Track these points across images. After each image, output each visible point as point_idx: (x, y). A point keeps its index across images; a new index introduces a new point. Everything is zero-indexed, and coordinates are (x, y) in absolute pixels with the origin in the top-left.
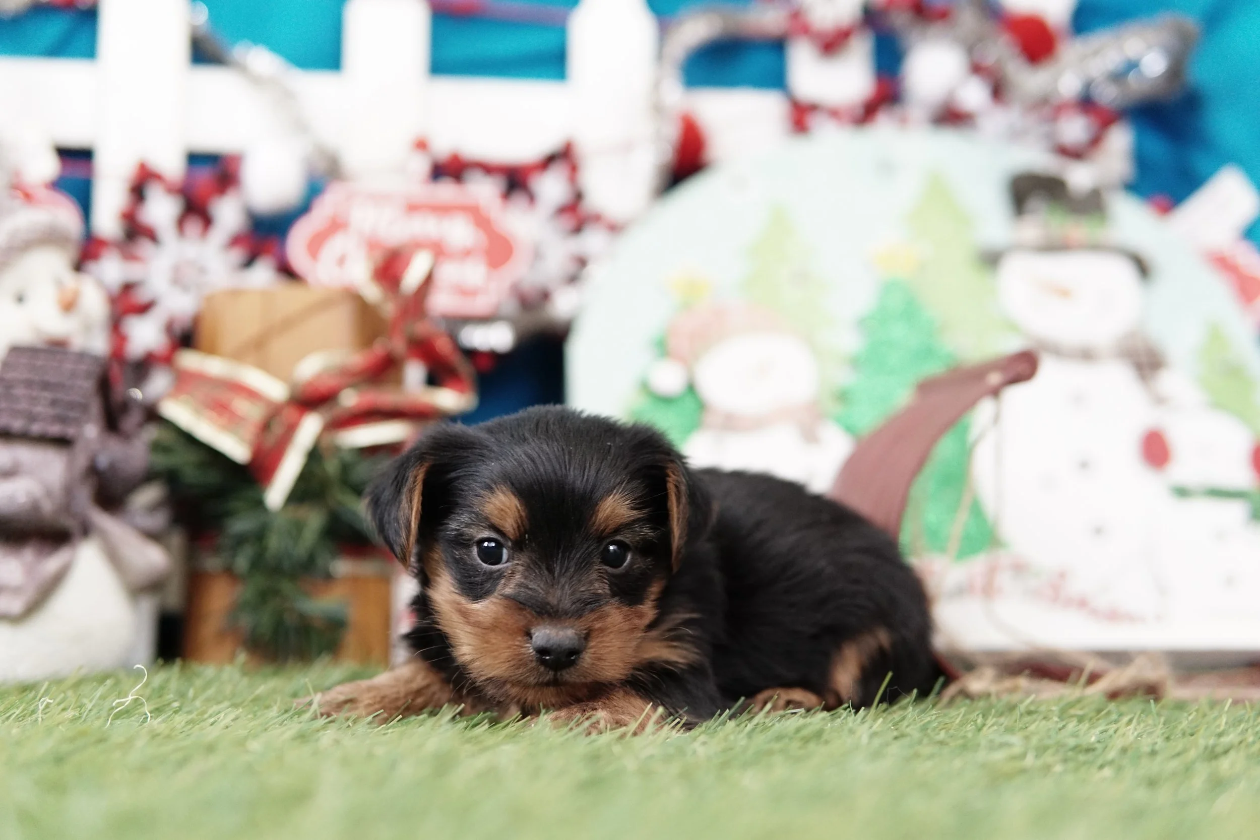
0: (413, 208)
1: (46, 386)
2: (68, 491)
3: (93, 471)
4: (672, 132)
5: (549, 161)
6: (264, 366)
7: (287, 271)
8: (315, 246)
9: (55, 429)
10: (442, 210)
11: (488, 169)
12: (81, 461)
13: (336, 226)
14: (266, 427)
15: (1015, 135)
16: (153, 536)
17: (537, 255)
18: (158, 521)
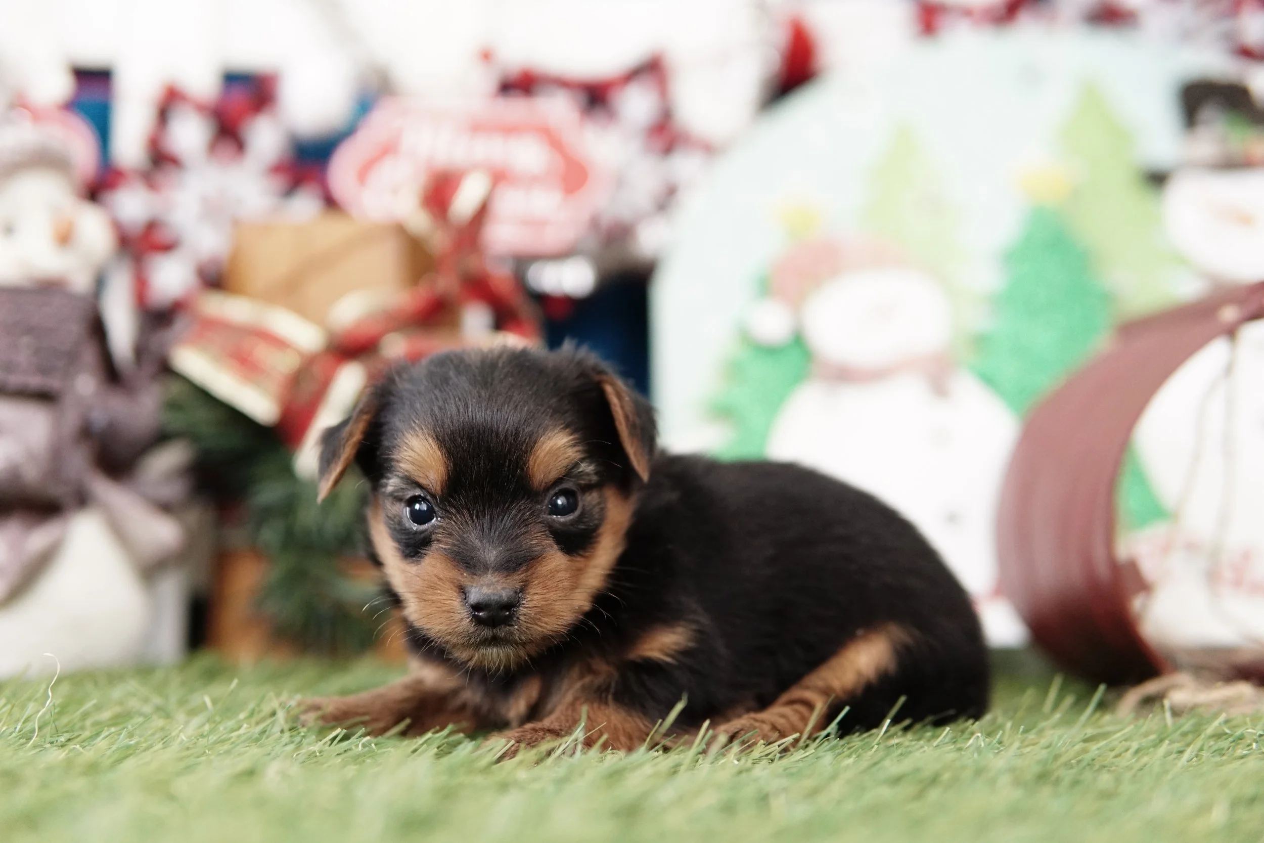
0: (478, 128)
1: (30, 330)
2: (56, 454)
3: (86, 433)
4: (780, 38)
5: (634, 74)
6: (302, 311)
7: (330, 203)
8: (364, 173)
9: (35, 381)
10: (509, 130)
11: (563, 83)
12: (71, 419)
13: (388, 150)
14: (296, 380)
15: (1186, 36)
16: (166, 508)
17: (620, 182)
18: (174, 490)
